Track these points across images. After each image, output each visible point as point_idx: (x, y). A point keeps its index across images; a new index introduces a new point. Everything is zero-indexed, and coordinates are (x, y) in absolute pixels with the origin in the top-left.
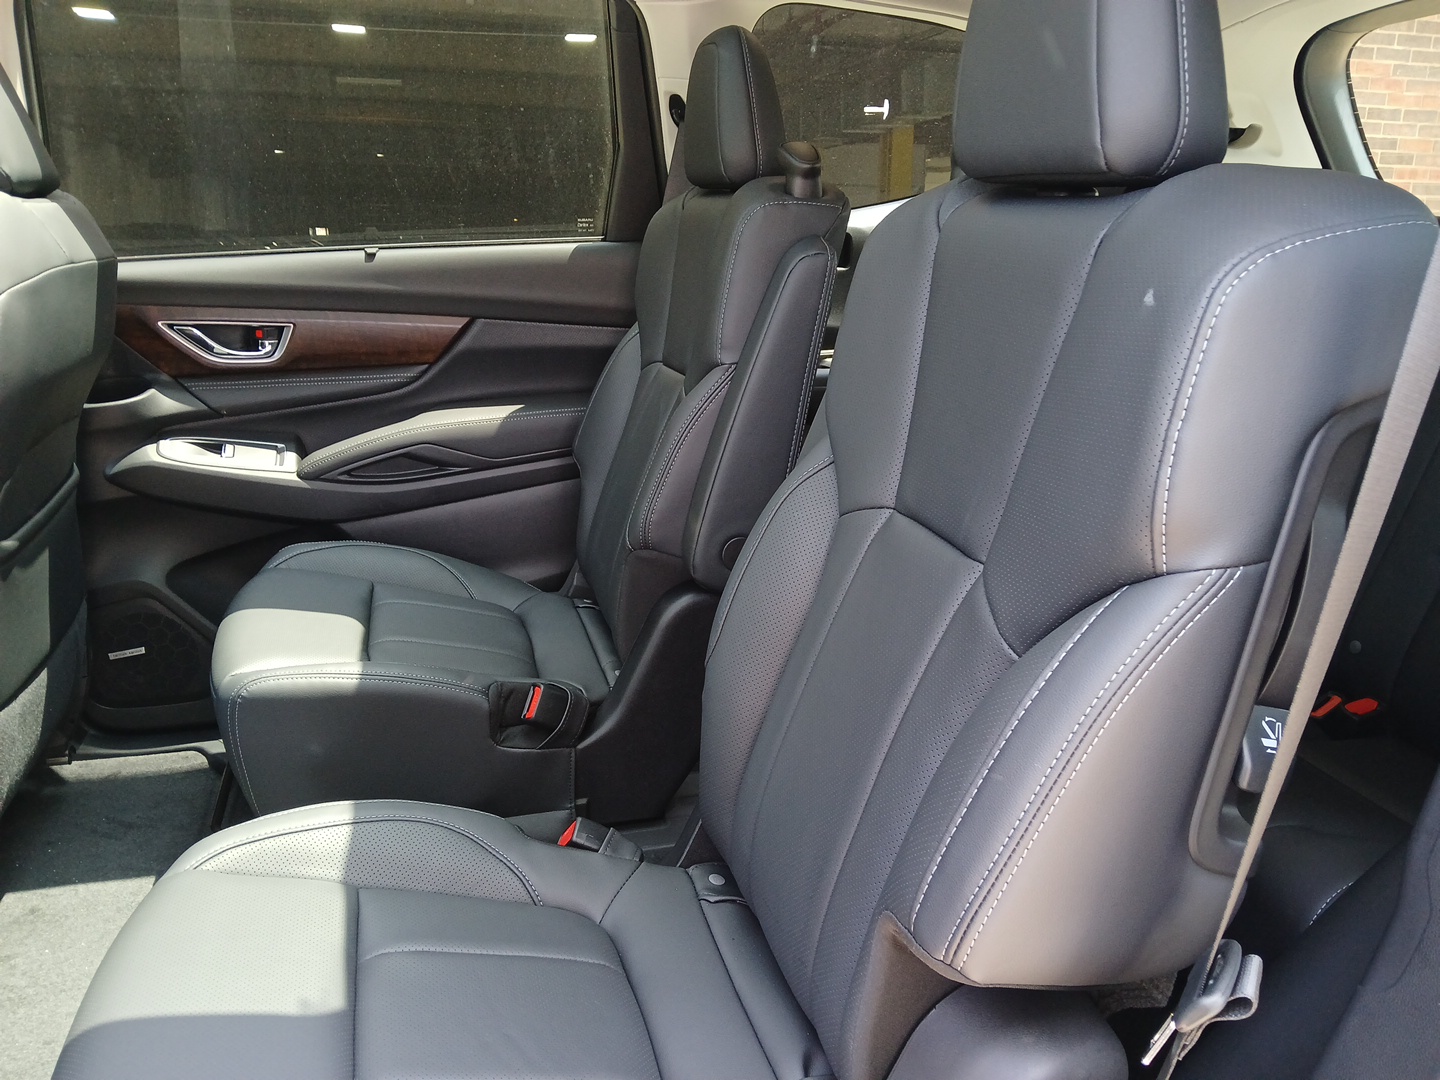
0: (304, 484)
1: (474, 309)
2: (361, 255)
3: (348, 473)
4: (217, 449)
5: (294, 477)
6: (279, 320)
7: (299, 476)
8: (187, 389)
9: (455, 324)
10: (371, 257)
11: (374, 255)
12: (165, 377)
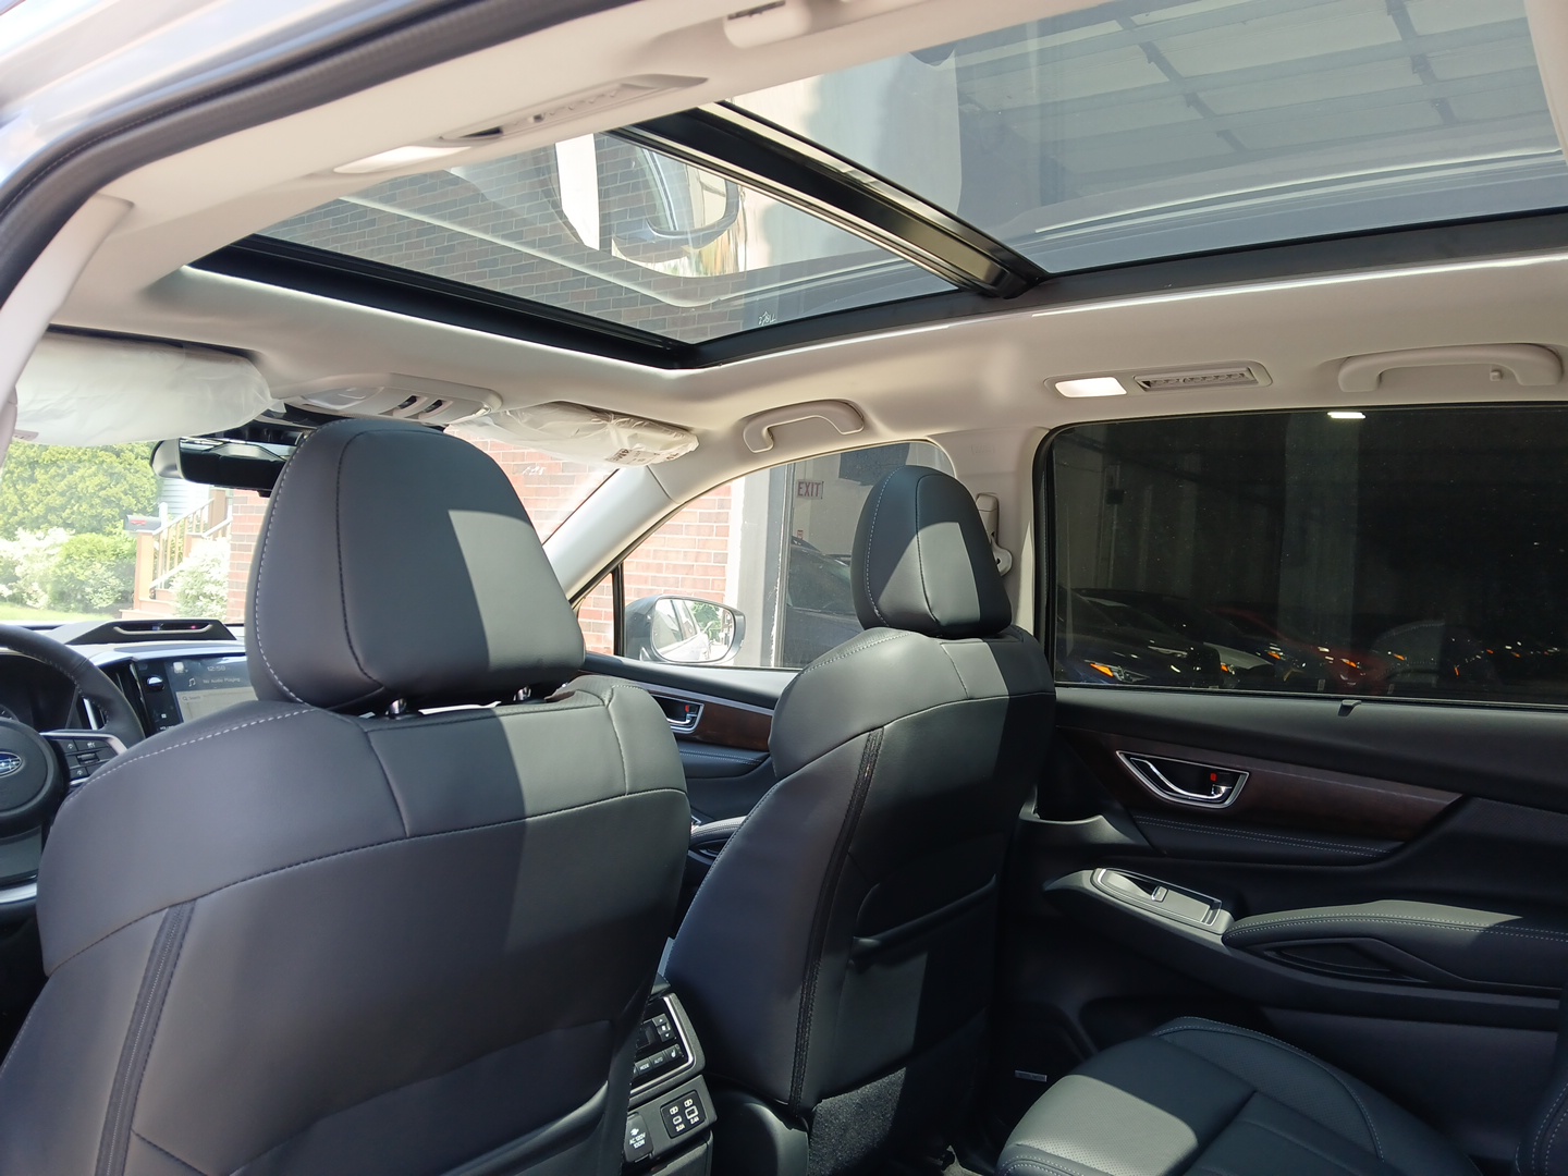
0: (1226, 951)
1: (1471, 786)
2: (1337, 706)
3: (1278, 950)
4: (1149, 888)
5: (1218, 940)
6: (1233, 765)
7: (1222, 939)
8: (1134, 822)
9: (1445, 799)
10: (1346, 710)
11: (1350, 708)
12: (1118, 806)
